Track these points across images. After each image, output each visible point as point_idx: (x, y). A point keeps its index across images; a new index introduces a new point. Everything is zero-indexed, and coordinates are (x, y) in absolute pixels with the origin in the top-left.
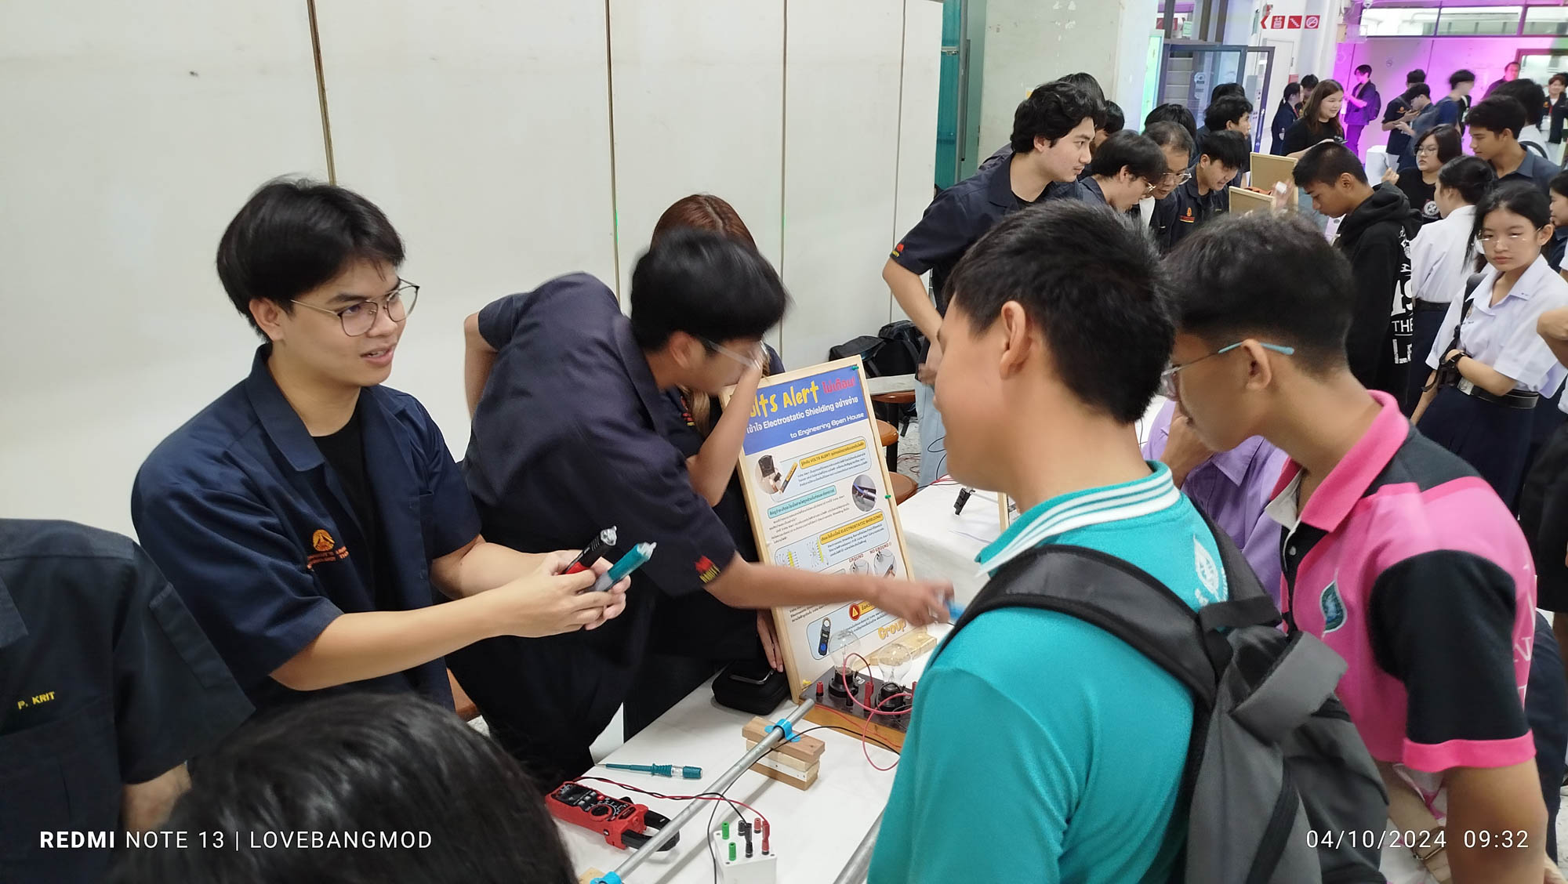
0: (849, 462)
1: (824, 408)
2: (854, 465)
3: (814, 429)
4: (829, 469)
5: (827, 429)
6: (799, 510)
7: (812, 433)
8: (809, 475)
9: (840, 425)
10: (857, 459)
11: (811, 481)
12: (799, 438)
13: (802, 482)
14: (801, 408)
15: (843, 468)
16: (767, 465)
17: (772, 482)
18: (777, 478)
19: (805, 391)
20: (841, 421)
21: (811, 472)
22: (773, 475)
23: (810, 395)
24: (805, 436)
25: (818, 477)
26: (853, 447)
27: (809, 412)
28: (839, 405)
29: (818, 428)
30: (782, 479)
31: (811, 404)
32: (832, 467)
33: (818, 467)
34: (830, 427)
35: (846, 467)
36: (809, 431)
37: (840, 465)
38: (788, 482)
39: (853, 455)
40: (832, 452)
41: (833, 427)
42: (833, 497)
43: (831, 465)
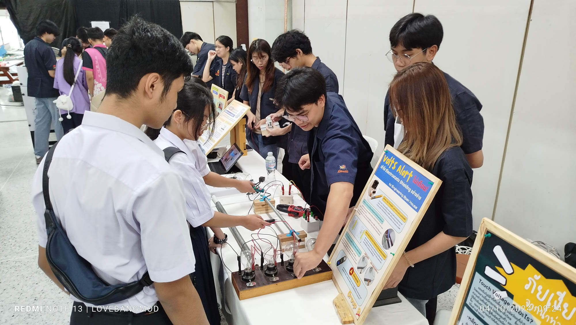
0: (395, 219)
1: (407, 187)
2: (395, 222)
3: (397, 191)
4: (388, 212)
5: (400, 196)
6: (370, 212)
7: (395, 191)
8: (382, 205)
9: (405, 201)
10: (398, 223)
11: (380, 208)
12: (390, 187)
13: (378, 204)
14: (401, 177)
15: (392, 219)
16: (376, 184)
17: (372, 192)
18: (374, 192)
19: (407, 173)
20: (407, 200)
21: (383, 205)
22: (374, 190)
23: (407, 176)
24: (393, 189)
25: (384, 210)
26: (401, 216)
27: (402, 183)
28: (413, 192)
29: (399, 192)
30: (375, 195)
31: (404, 180)
32: (389, 213)
33: (387, 206)
35: (393, 220)
36: (395, 189)
37: (392, 216)
38: (375, 198)
39: (398, 219)
40: (395, 208)
41: (403, 198)
42: (380, 224)
43: (390, 212)
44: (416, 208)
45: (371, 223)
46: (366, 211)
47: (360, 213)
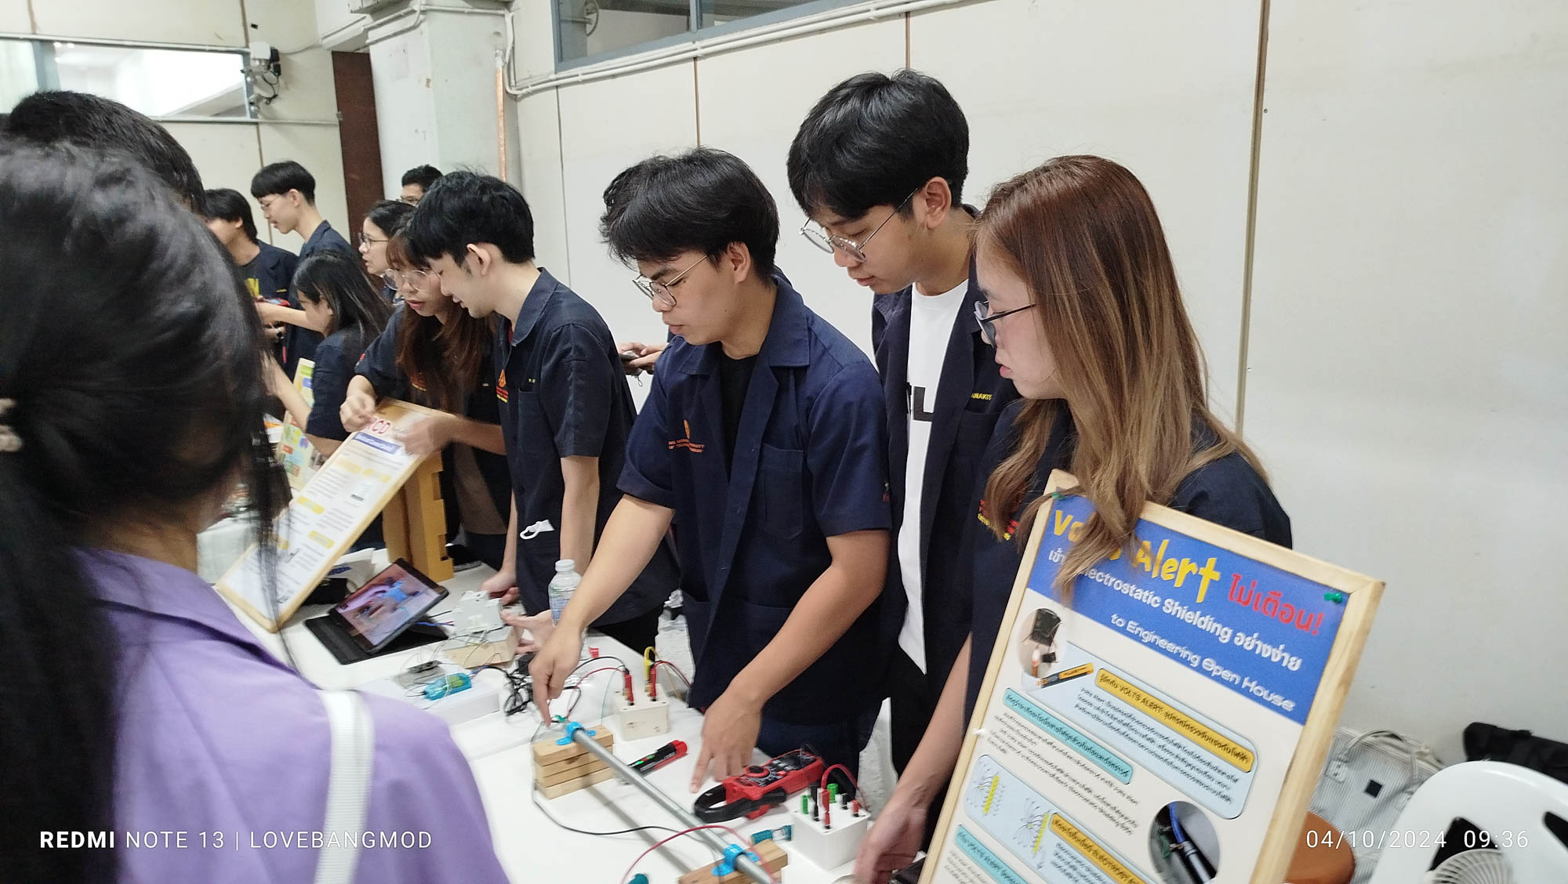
0: (1190, 759)
1: (1208, 624)
2: (1193, 773)
3: (1162, 643)
4: (1145, 732)
5: (1186, 662)
6: (1051, 739)
7: (1152, 645)
8: (1103, 706)
9: (1219, 679)
10: (1212, 772)
11: (1098, 719)
12: (1123, 631)
13: (1083, 705)
14: (1165, 589)
15: (1171, 759)
16: (1045, 627)
17: (1036, 656)
18: (1049, 658)
19: (1187, 566)
20: (1227, 675)
21: (1109, 704)
22: (1045, 649)
23: (1194, 580)
24: (1137, 638)
25: (1115, 724)
26: (1216, 743)
27: (1172, 607)
28: (1241, 640)
29: (1172, 647)
30: (1054, 668)
31: (1186, 595)
32: (1151, 735)
33: (1128, 709)
34: (1195, 664)
35: (1177, 763)
36: (1150, 637)
37: (1170, 747)
38: (1059, 681)
39: (1207, 756)
40: (1171, 711)
41: (1200, 669)
42: (1118, 784)
43: (1152, 730)
44: (1289, 705)
45: (1071, 784)
46: (1031, 736)
47: (1004, 747)
